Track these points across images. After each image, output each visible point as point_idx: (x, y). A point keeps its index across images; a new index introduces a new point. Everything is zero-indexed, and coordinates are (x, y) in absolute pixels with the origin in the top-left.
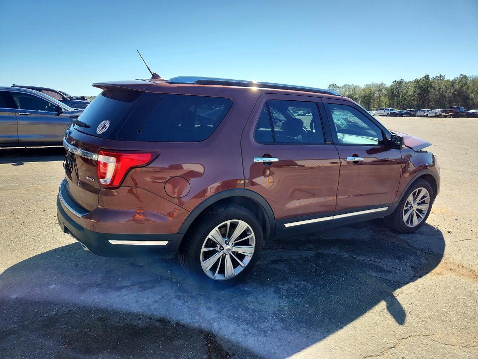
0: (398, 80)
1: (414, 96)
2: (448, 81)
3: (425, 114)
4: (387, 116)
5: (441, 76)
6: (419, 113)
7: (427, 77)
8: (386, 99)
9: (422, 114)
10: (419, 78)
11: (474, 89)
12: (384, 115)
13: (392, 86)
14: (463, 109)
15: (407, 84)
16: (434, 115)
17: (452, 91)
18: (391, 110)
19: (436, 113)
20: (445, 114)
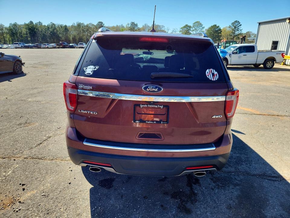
0: (13, 23)
1: (27, 34)
2: (45, 26)
3: (47, 47)
4: (21, 48)
5: (40, 22)
6: (42, 46)
7: (31, 22)
8: (8, 36)
9: (44, 46)
10: (27, 23)
11: (61, 32)
12: (19, 48)
13: (10, 27)
14: (66, 44)
15: (20, 26)
16: (52, 47)
17: (49, 32)
18: (23, 44)
19: (53, 46)
20: (58, 46)
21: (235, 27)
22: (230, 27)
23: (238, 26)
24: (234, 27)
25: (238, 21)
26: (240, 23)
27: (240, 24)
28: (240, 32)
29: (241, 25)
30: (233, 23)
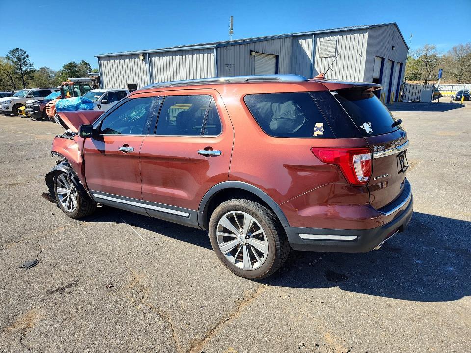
21: (19, 60)
22: (8, 58)
23: (23, 57)
24: (17, 58)
25: (21, 50)
26: (25, 53)
27: (26, 55)
28: (31, 67)
29: (28, 56)
30: (11, 52)
